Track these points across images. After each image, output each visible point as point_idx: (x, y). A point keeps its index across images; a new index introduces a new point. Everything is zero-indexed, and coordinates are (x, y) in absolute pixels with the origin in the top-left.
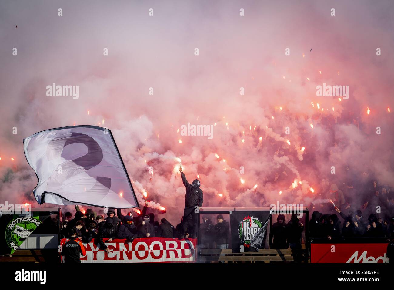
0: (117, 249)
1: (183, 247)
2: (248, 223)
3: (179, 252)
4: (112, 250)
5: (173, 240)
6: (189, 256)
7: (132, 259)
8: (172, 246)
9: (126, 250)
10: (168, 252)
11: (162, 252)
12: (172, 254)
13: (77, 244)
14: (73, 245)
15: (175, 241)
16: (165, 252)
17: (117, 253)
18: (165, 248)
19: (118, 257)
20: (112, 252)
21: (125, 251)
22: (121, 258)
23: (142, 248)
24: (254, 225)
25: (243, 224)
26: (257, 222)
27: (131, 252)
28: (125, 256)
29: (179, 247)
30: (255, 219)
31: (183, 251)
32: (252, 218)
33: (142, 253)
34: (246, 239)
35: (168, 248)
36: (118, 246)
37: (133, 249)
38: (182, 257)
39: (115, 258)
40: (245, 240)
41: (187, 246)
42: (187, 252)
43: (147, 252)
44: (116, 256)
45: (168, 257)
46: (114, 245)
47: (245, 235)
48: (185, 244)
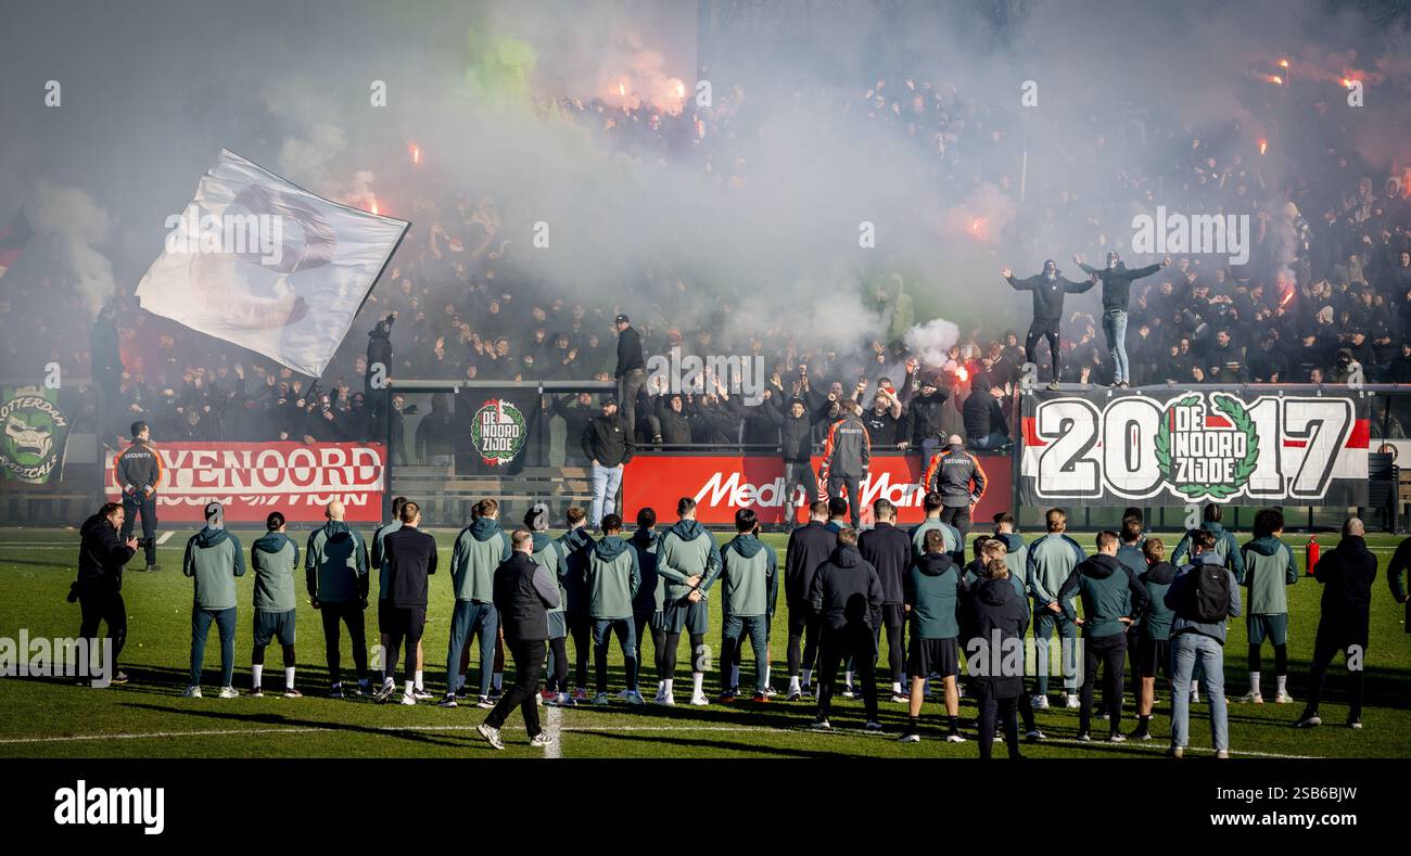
0: (219, 464)
1: (356, 462)
2: (492, 413)
3: (349, 472)
4: (210, 466)
5: (335, 447)
6: (369, 481)
7: (250, 485)
8: (334, 459)
9: (239, 467)
10: (326, 472)
11: (313, 472)
12: (334, 475)
13: (150, 452)
14: (140, 455)
15: (342, 449)
16: (319, 471)
17: (221, 473)
18: (319, 463)
19: (222, 481)
20: (210, 470)
21: (237, 470)
22: (229, 483)
23: (271, 462)
24: (505, 419)
25: (481, 415)
26: (511, 411)
27: (248, 471)
28: (235, 478)
29: (349, 462)
30: (508, 404)
31: (357, 471)
32: (501, 403)
33: (271, 474)
34: (488, 446)
35: (325, 462)
36: (221, 456)
37: (254, 464)
38: (355, 483)
39: (215, 483)
40: (485, 449)
41: (366, 460)
42: (367, 472)
43: (281, 472)
44: (217, 479)
45: (326, 481)
46: (213, 455)
47: (486, 440)
48: (362, 456)
